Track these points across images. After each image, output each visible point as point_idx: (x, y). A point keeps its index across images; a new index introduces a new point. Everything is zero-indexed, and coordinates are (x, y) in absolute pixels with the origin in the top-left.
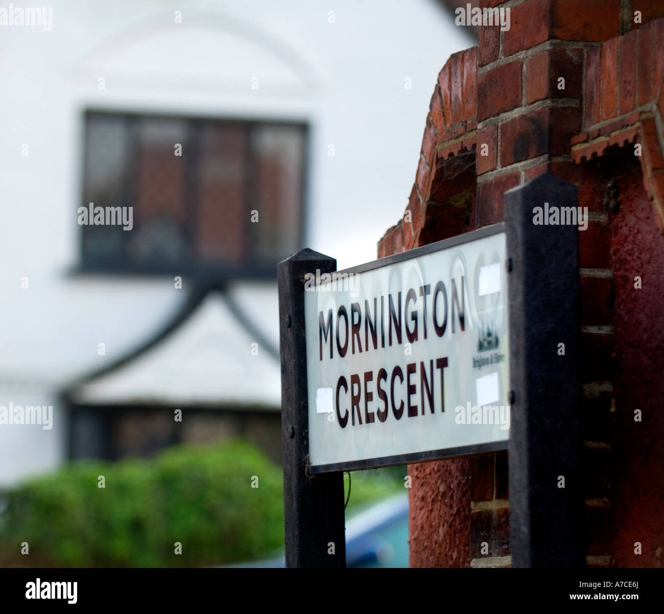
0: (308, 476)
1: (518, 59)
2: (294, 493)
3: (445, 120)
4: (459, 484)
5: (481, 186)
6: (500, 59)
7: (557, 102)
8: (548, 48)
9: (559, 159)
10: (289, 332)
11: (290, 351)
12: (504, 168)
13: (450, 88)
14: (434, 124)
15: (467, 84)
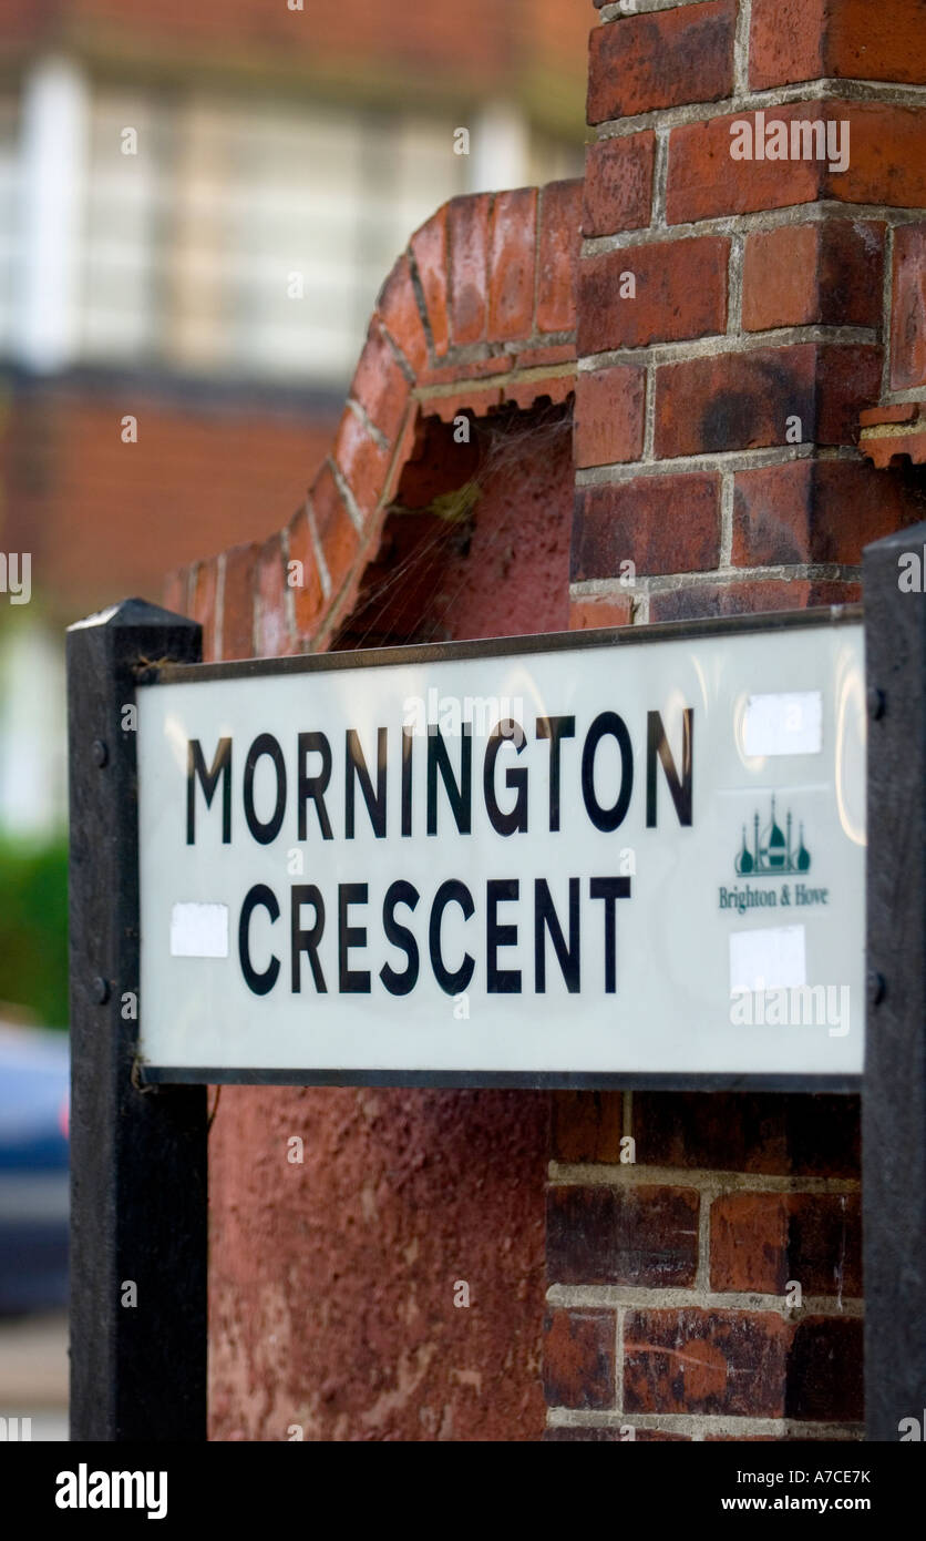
0: (136, 1086)
1: (715, 232)
2: (106, 1121)
3: (429, 335)
4: (431, 1104)
5: (588, 493)
6: (656, 227)
7: (833, 333)
8: (818, 217)
9: (833, 455)
10: (101, 777)
11: (101, 818)
12: (666, 462)
13: (448, 268)
14: (392, 342)
15: (504, 263)
